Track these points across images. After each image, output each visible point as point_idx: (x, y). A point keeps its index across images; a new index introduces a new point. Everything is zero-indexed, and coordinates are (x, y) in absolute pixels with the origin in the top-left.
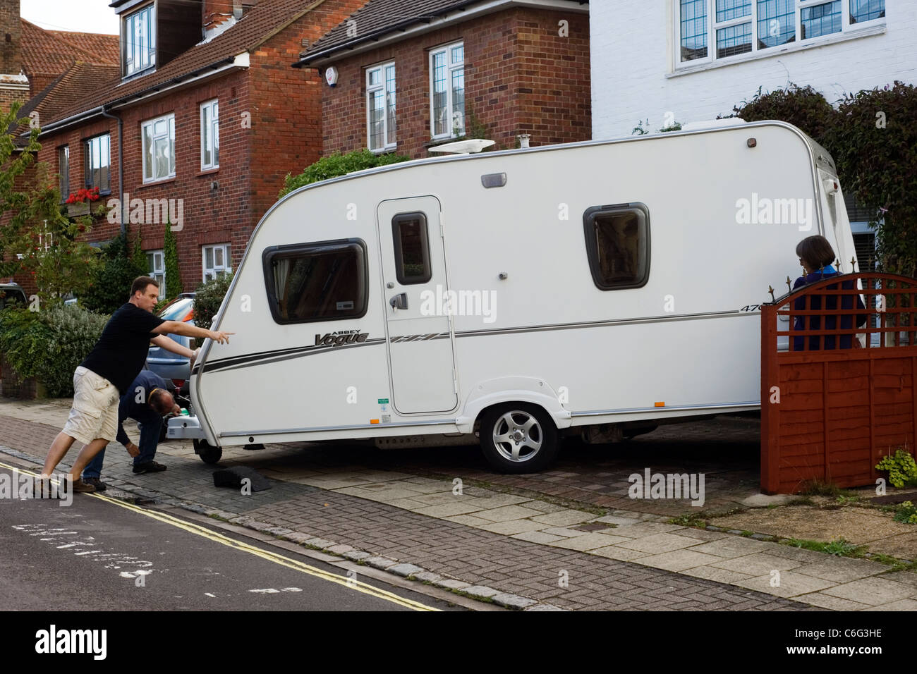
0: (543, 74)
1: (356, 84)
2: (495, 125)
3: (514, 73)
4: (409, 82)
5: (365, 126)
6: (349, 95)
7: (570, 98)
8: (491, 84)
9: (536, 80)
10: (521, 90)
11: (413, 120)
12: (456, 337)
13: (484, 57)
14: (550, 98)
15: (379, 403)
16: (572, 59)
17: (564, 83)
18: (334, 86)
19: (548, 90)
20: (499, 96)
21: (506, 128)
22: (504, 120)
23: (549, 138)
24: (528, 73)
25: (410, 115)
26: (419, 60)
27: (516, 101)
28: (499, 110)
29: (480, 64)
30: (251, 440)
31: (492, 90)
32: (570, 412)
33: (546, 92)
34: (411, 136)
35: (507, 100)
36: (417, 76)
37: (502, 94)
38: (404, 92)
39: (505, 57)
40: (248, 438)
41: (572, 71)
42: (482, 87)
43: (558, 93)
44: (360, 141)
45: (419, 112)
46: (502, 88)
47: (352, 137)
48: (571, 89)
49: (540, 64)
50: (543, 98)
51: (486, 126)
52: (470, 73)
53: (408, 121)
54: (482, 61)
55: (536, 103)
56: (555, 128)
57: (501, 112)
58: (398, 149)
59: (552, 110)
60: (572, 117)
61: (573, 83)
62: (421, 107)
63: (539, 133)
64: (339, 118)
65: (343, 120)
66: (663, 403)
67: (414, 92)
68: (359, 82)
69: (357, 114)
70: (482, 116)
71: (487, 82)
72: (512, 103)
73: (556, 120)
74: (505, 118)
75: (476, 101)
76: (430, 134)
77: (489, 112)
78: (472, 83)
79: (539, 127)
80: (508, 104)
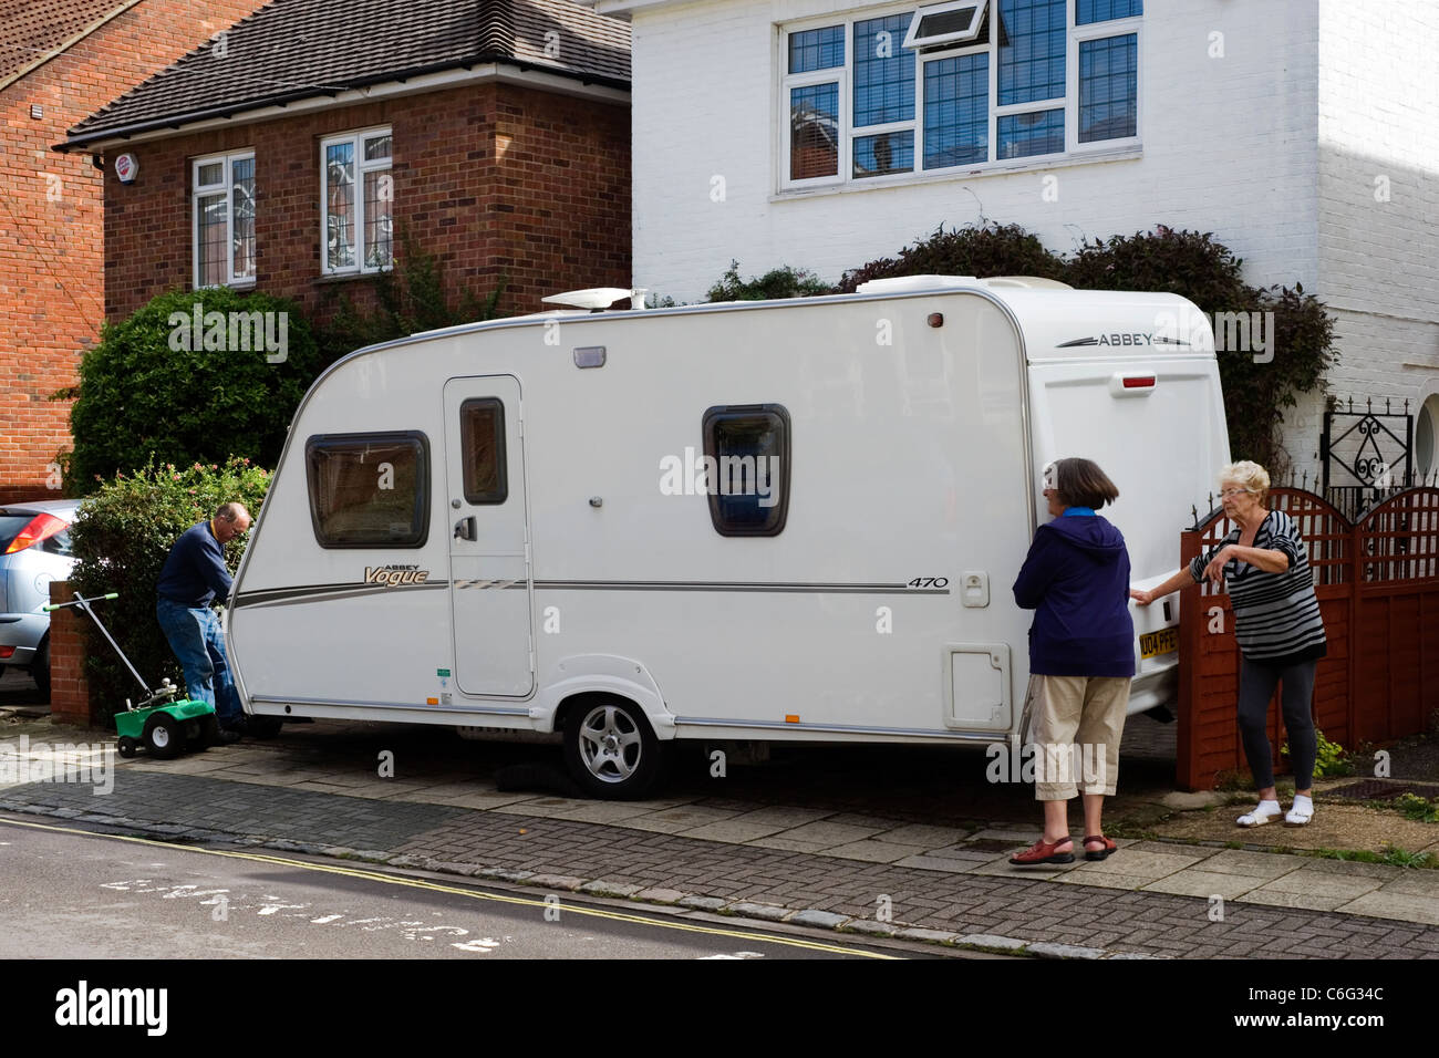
0: (528, 185)
1: (175, 182)
2: (451, 256)
3: (488, 181)
4: (282, 186)
5: (189, 248)
6: (160, 199)
7: (562, 221)
8: (444, 195)
9: (519, 192)
10: (500, 208)
11: (291, 243)
12: (535, 587)
13: (432, 154)
14: (538, 221)
15: (439, 674)
16: (566, 164)
17: (555, 199)
18: (130, 183)
19: (535, 208)
20: (460, 214)
21: (471, 263)
22: (467, 250)
23: (534, 279)
24: (509, 182)
25: (285, 235)
26: (304, 152)
27: (492, 223)
28: (458, 235)
29: (423, 164)
30: (288, 710)
31: (445, 205)
32: (674, 717)
33: (531, 212)
34: (286, 267)
35: (474, 221)
36: (298, 176)
37: (466, 211)
38: (271, 200)
39: (471, 156)
40: (284, 706)
41: (565, 182)
42: (426, 199)
43: (547, 214)
44: (181, 271)
45: (302, 231)
46: (464, 203)
47: (164, 265)
48: (564, 208)
49: (524, 170)
50: (528, 219)
51: (434, 258)
52: (404, 176)
53: (278, 244)
54: (429, 160)
55: (519, 227)
56: (542, 266)
57: (461, 238)
58: (257, 287)
59: (539, 239)
60: (565, 251)
61: (565, 199)
62: (307, 224)
63: (521, 272)
64: (139, 235)
65: (147, 237)
66: (798, 717)
67: (293, 200)
68: (182, 180)
69: (177, 228)
70: (426, 242)
71: (434, 192)
72: (484, 226)
73: (544, 253)
74: (470, 247)
75: (414, 219)
76: (319, 265)
77: (438, 237)
78: (407, 192)
79: (522, 263)
80: (476, 227)
